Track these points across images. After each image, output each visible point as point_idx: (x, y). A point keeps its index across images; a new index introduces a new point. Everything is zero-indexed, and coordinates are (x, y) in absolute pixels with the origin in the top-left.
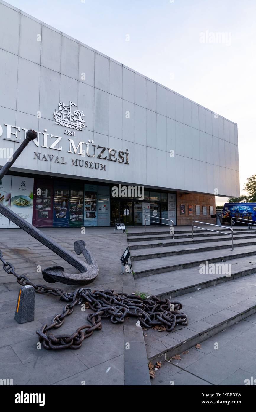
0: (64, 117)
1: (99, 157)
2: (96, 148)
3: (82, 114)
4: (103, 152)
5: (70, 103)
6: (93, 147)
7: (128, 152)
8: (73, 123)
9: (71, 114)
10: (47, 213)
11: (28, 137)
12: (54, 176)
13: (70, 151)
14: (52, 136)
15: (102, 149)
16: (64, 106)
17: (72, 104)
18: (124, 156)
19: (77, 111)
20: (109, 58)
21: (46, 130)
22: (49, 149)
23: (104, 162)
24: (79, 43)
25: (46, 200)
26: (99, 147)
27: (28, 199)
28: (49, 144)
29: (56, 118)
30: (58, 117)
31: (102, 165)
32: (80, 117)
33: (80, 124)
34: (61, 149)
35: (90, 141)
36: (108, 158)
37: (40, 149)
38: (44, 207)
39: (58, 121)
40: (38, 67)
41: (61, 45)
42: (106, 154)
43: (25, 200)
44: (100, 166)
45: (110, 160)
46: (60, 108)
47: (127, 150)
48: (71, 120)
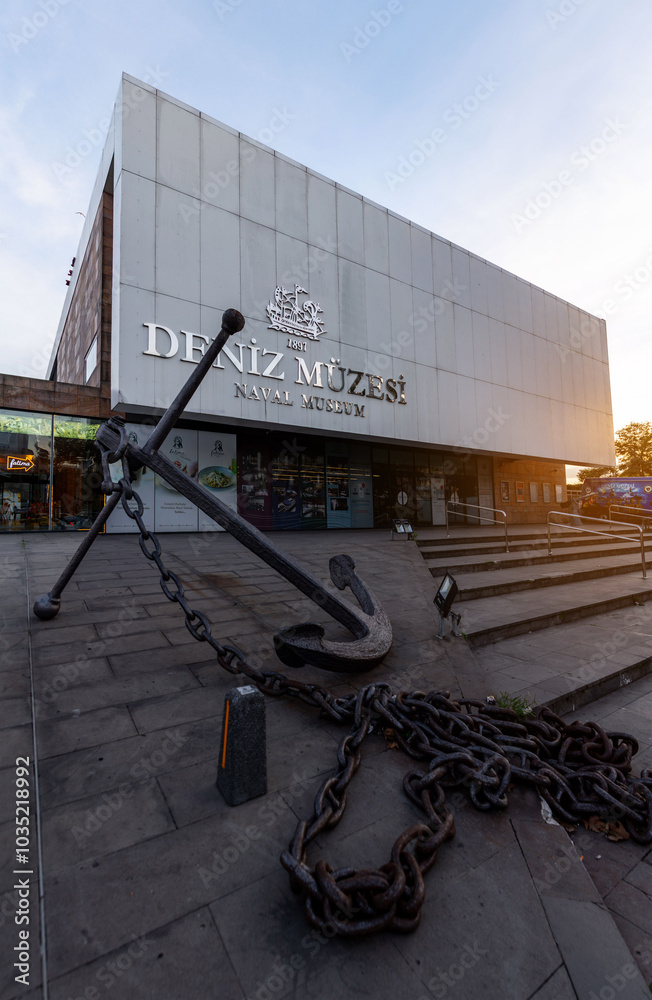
0: (286, 314)
1: (352, 390)
2: (346, 373)
3: (318, 308)
4: (357, 382)
5: (295, 287)
6: (340, 372)
7: (403, 381)
8: (301, 327)
9: (298, 310)
10: (262, 502)
11: (225, 326)
12: (272, 429)
13: (300, 381)
14: (265, 352)
15: (355, 376)
16: (284, 293)
17: (298, 289)
18: (397, 388)
19: (309, 303)
20: (362, 199)
21: (254, 341)
22: (261, 378)
23: (361, 401)
24: (306, 170)
25: (260, 476)
26: (350, 372)
27: (228, 473)
28: (261, 367)
29: (271, 318)
30: (276, 316)
31: (356, 405)
32: (314, 314)
33: (315, 327)
34: (282, 377)
35: (333, 361)
36: (367, 393)
37: (245, 376)
38: (256, 490)
39: (275, 324)
40: (236, 219)
41: (275, 176)
42: (363, 385)
43: (222, 475)
44: (354, 409)
45: (372, 396)
46: (278, 298)
47: (402, 378)
48: (299, 319)
